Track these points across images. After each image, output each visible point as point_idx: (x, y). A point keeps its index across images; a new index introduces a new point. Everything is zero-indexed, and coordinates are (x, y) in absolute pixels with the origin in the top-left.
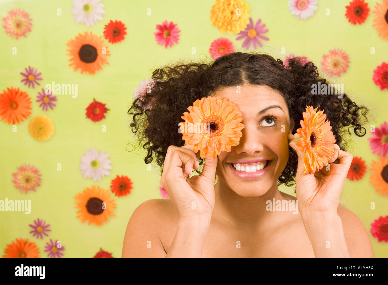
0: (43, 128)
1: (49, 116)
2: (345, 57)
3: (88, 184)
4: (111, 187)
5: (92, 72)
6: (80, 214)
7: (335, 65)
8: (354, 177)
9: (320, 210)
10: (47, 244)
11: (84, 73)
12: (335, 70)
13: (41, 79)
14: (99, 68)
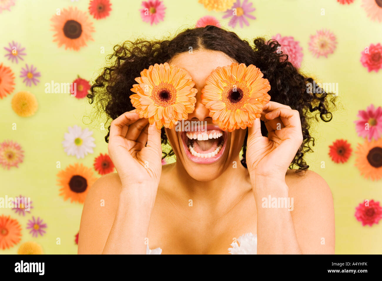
0: (26, 104)
1: (32, 91)
2: (333, 38)
3: (72, 162)
4: (94, 165)
5: (76, 48)
6: (62, 192)
7: (323, 46)
8: (339, 160)
9: (263, 175)
10: (29, 221)
11: (68, 49)
12: (322, 51)
13: (25, 54)
14: (84, 44)
